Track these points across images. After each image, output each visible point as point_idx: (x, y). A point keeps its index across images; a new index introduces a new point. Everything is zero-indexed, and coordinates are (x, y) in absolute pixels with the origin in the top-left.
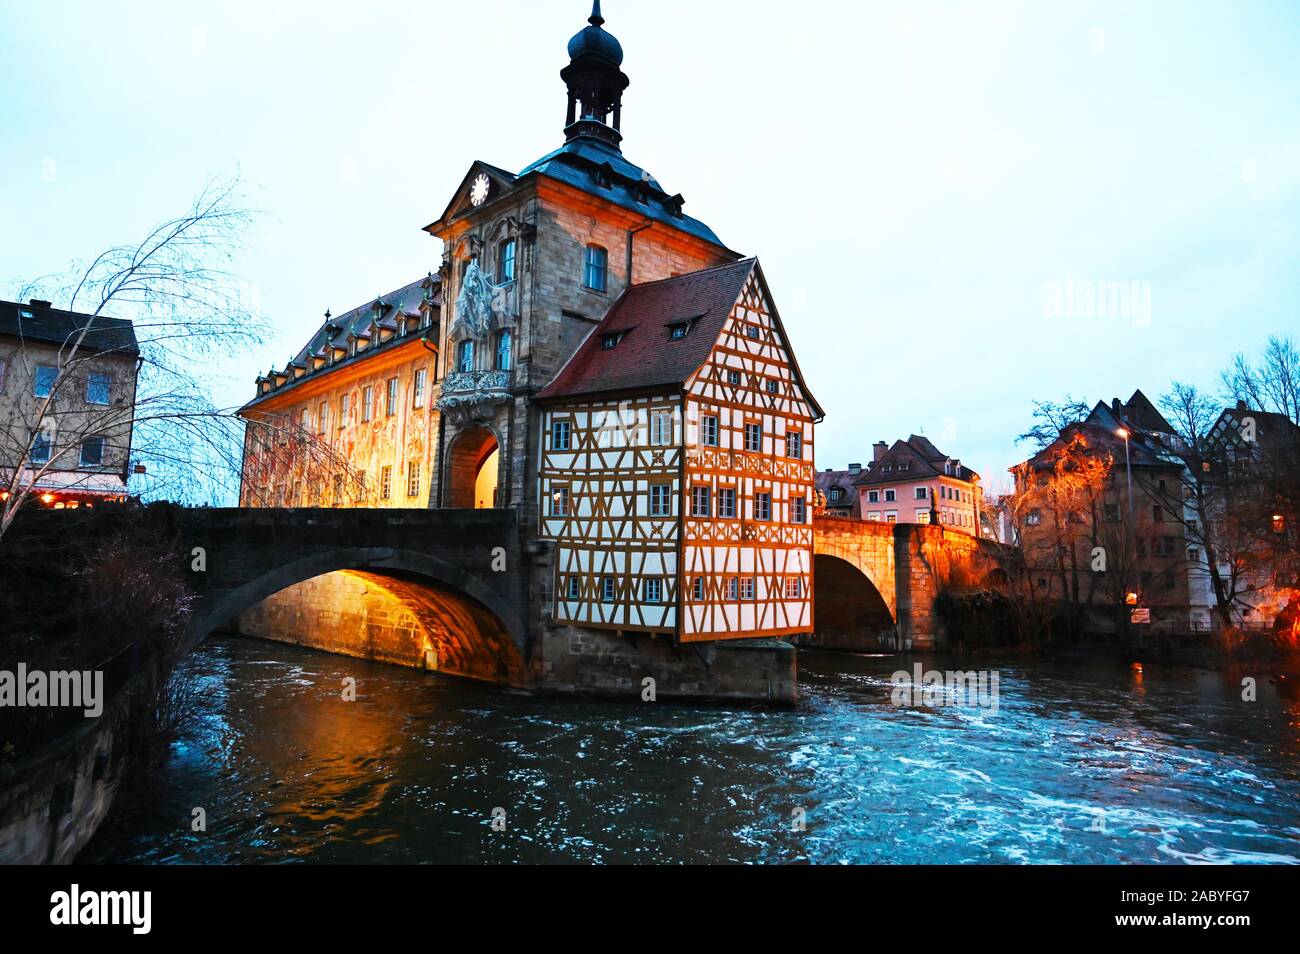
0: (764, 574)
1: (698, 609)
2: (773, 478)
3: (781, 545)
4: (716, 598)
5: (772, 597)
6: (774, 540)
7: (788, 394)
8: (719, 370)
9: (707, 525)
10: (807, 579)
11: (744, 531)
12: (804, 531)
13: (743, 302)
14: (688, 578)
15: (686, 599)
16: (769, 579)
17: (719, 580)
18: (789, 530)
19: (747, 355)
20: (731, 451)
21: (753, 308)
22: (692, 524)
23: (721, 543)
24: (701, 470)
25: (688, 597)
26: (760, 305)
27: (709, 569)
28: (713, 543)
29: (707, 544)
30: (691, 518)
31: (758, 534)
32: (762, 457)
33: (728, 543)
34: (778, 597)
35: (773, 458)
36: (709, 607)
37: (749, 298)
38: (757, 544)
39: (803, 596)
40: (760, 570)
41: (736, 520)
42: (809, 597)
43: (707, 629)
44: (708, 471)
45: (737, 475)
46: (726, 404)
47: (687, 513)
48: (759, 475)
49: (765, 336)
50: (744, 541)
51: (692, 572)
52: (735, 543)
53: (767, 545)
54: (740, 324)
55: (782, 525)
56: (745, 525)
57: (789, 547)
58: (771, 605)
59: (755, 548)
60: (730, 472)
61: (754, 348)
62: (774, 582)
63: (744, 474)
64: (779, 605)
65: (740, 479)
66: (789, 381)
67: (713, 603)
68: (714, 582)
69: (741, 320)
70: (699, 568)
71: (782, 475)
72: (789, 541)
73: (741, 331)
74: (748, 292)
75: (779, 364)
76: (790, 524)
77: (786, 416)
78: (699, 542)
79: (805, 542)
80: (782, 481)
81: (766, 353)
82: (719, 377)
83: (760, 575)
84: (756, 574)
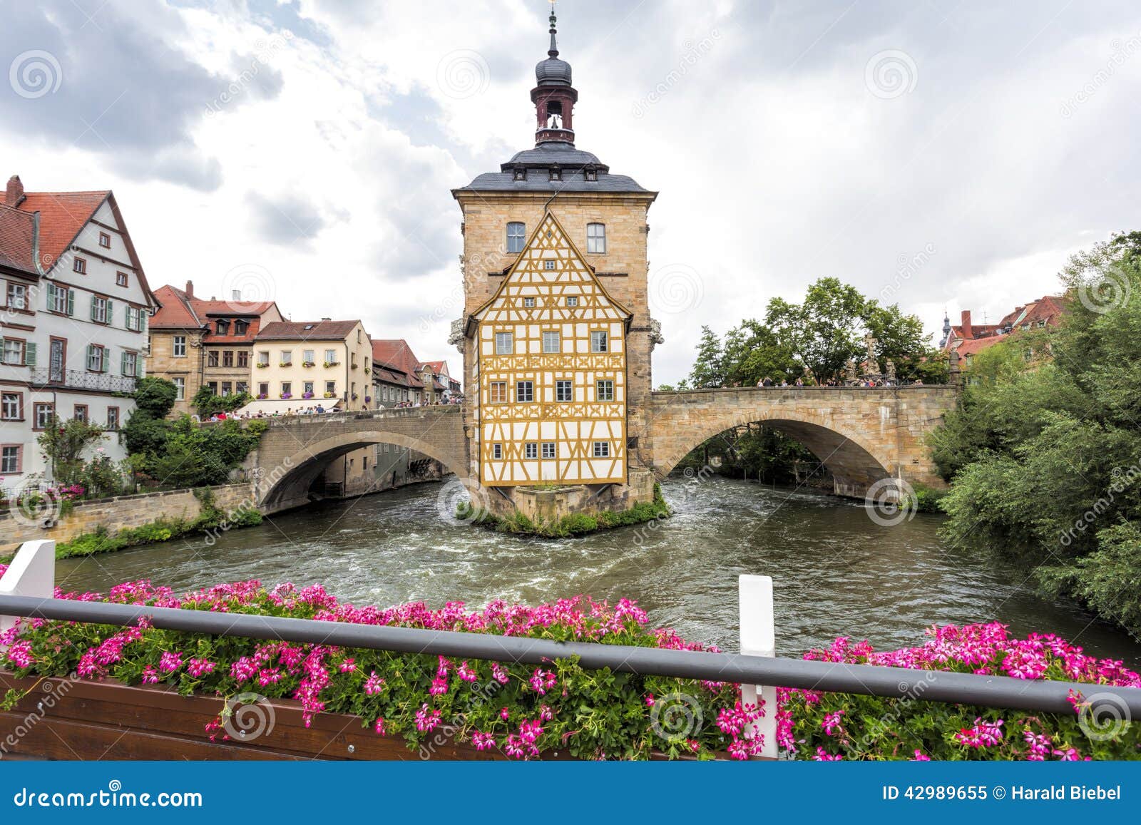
0: (567, 440)
1: (498, 466)
2: (575, 370)
3: (586, 418)
4: (515, 457)
5: (576, 456)
6: (578, 415)
7: (591, 305)
8: (513, 300)
9: (504, 408)
10: (618, 443)
11: (544, 411)
12: (615, 407)
13: (539, 245)
14: (488, 445)
15: (486, 458)
16: (573, 444)
17: (518, 446)
18: (595, 407)
19: (544, 283)
20: (528, 355)
21: (550, 247)
22: (489, 409)
23: (519, 420)
24: (497, 371)
25: (488, 457)
26: (559, 243)
27: (507, 437)
28: (512, 420)
29: (505, 421)
30: (489, 404)
31: (560, 411)
32: (562, 355)
33: (527, 419)
34: (583, 456)
35: (576, 354)
36: (508, 464)
37: (545, 242)
38: (558, 419)
39: (613, 455)
40: (562, 436)
41: (535, 403)
42: (621, 455)
43: (507, 477)
44: (504, 372)
45: (536, 370)
46: (521, 322)
47: (485, 401)
48: (560, 369)
49: (564, 266)
50: (544, 417)
51: (491, 442)
52: (534, 420)
53: (571, 419)
54: (535, 262)
55: (586, 404)
56: (545, 406)
57: (594, 420)
58: (574, 464)
59: (558, 422)
60: (528, 370)
61: (551, 277)
62: (579, 446)
63: (542, 370)
64: (584, 463)
65: (538, 375)
66: (594, 296)
67: (512, 461)
68: (512, 447)
69: (536, 259)
70: (498, 437)
71: (586, 367)
72: (595, 415)
73: (536, 267)
74: (545, 236)
75: (582, 283)
76: (596, 402)
77: (589, 321)
78: (497, 420)
79: (615, 415)
80: (586, 371)
81: (565, 277)
82: (513, 304)
83: (563, 441)
84: (558, 440)
